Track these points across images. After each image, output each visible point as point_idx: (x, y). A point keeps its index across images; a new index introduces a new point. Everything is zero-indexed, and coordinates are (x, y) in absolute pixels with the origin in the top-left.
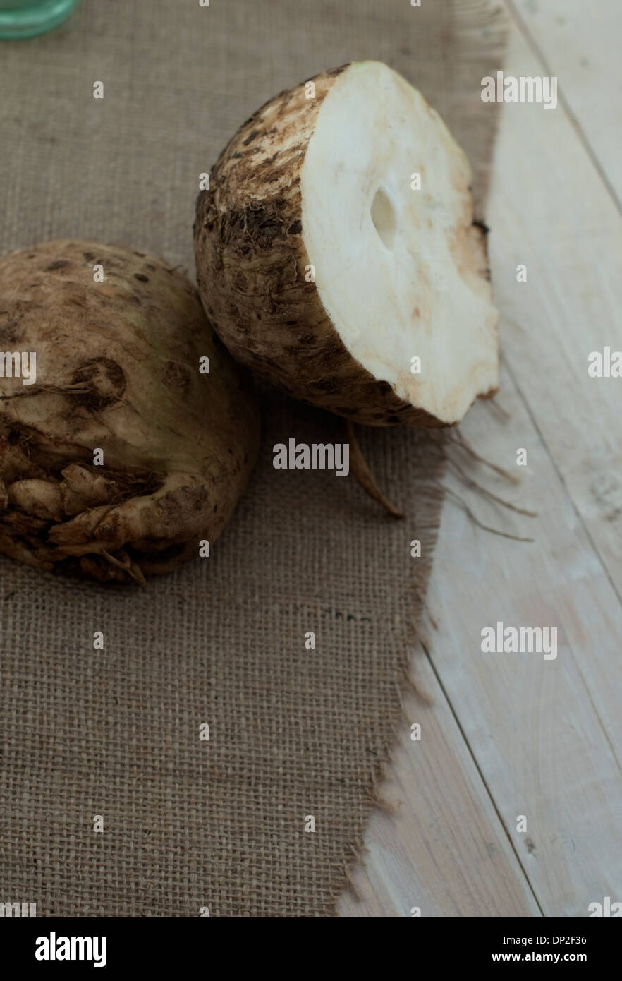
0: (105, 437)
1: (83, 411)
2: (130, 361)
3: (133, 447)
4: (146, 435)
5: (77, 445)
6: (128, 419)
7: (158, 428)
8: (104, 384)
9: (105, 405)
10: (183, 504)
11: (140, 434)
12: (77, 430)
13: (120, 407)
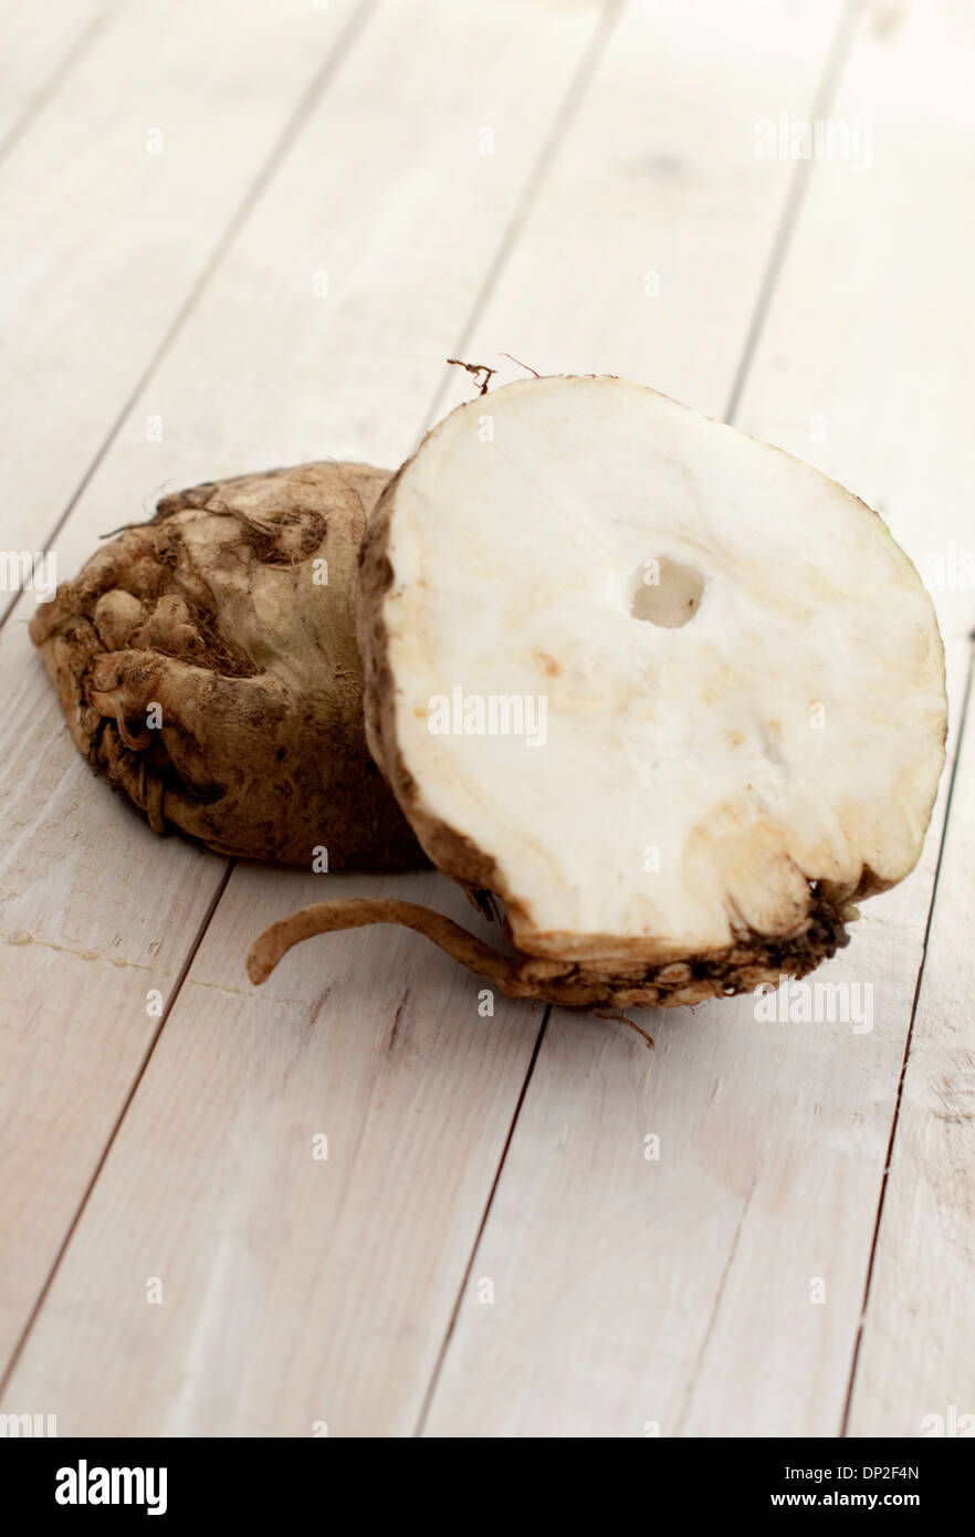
0: (239, 590)
1: (245, 552)
2: (344, 535)
3: (256, 617)
4: (282, 614)
5: (206, 584)
6: (280, 587)
7: (303, 620)
8: (292, 538)
9: (272, 560)
10: (241, 701)
11: (277, 611)
12: (220, 567)
13: (286, 571)
